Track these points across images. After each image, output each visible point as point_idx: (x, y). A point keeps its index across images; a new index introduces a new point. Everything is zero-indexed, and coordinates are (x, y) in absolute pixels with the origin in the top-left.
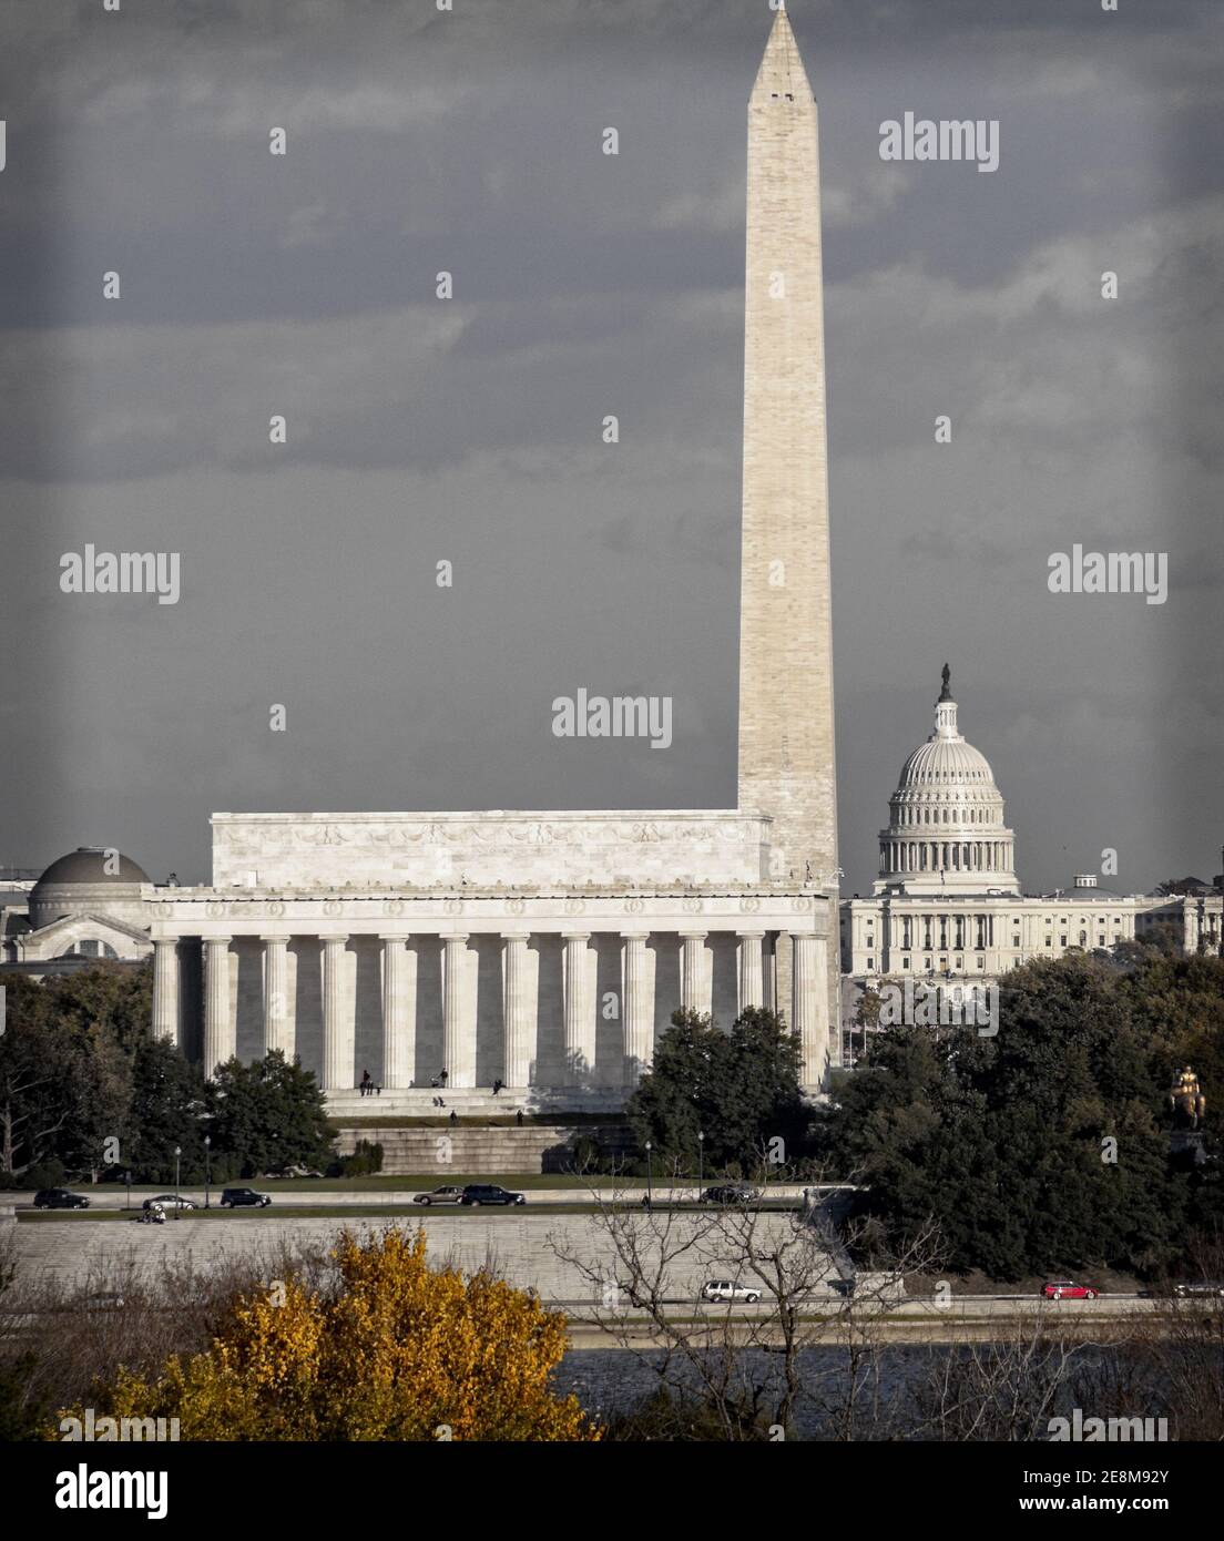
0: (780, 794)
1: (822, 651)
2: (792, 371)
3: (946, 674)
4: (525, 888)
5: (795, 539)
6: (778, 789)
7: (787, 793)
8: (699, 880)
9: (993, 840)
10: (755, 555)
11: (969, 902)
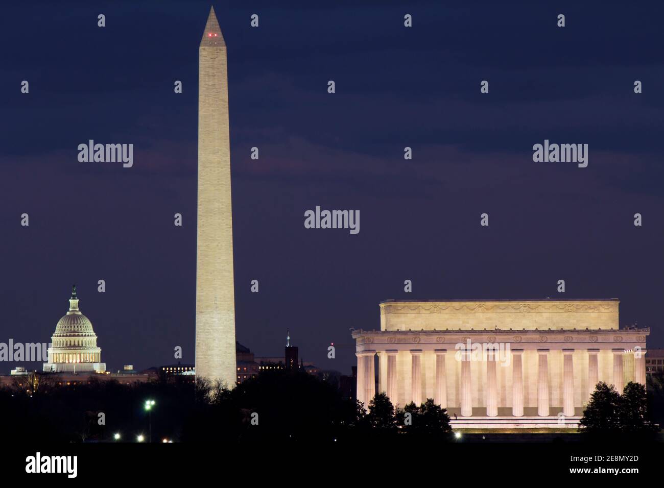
0: (214, 320)
1: (230, 263)
2: (218, 152)
5: (219, 219)
6: (213, 318)
7: (216, 320)
10: (203, 225)
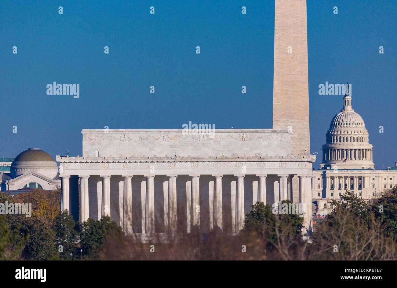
1: (304, 75)
4: (198, 158)
5: (294, 33)
6: (288, 126)
8: (263, 155)
9: (365, 148)
11: (356, 172)
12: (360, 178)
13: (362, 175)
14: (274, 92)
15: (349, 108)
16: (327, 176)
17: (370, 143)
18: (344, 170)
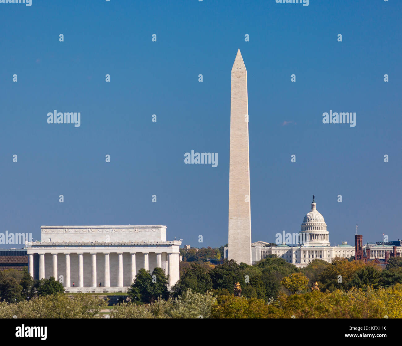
2: (241, 129)
3: (314, 197)
9: (324, 234)
12: (321, 252)
13: (322, 250)
14: (229, 202)
15: (315, 209)
16: (301, 250)
17: (327, 230)
18: (312, 246)
